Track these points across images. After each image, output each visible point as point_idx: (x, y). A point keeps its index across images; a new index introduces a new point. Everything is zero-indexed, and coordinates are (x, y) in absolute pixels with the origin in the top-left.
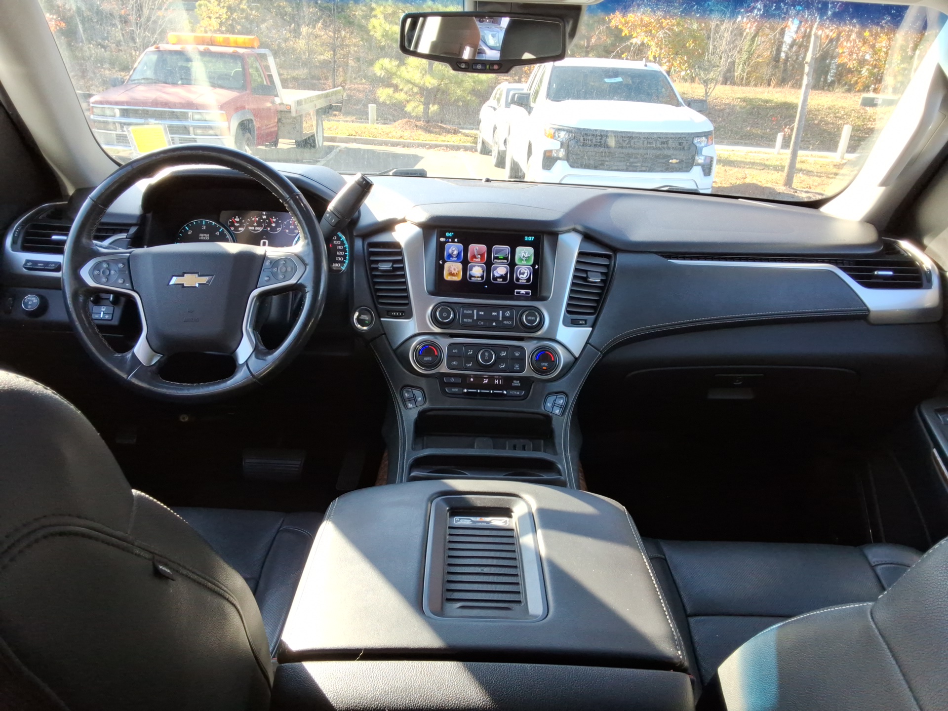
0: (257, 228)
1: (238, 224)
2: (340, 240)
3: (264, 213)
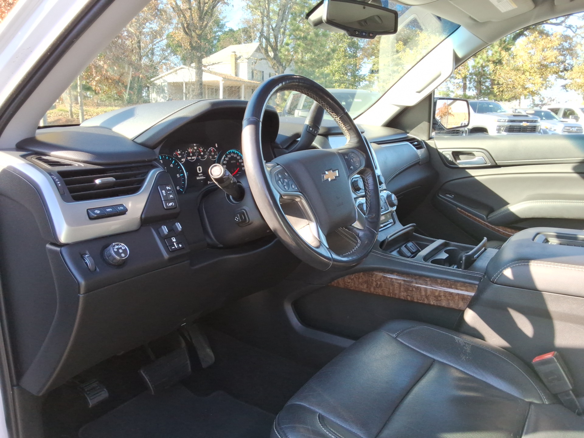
1: (180, 156)
3: (195, 145)
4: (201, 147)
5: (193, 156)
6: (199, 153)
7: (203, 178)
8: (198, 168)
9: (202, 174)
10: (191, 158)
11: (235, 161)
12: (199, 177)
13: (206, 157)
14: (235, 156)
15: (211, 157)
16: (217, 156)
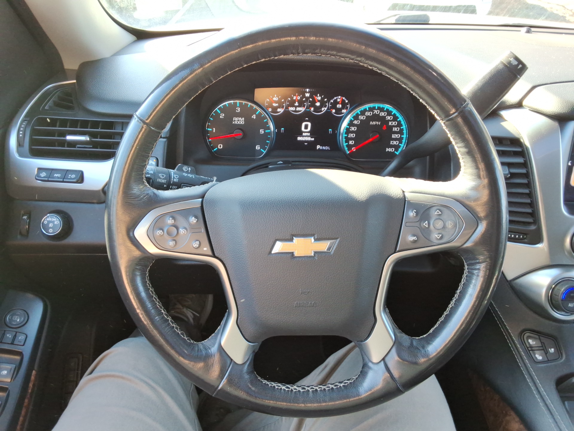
0: (298, 109)
1: (277, 105)
2: (397, 121)
3: (308, 90)
4: (318, 95)
5: (299, 106)
6: (314, 102)
7: (309, 139)
8: (304, 124)
9: (309, 134)
10: (295, 108)
11: (379, 122)
12: (303, 137)
13: (324, 110)
14: (382, 115)
15: (334, 111)
16: (346, 111)
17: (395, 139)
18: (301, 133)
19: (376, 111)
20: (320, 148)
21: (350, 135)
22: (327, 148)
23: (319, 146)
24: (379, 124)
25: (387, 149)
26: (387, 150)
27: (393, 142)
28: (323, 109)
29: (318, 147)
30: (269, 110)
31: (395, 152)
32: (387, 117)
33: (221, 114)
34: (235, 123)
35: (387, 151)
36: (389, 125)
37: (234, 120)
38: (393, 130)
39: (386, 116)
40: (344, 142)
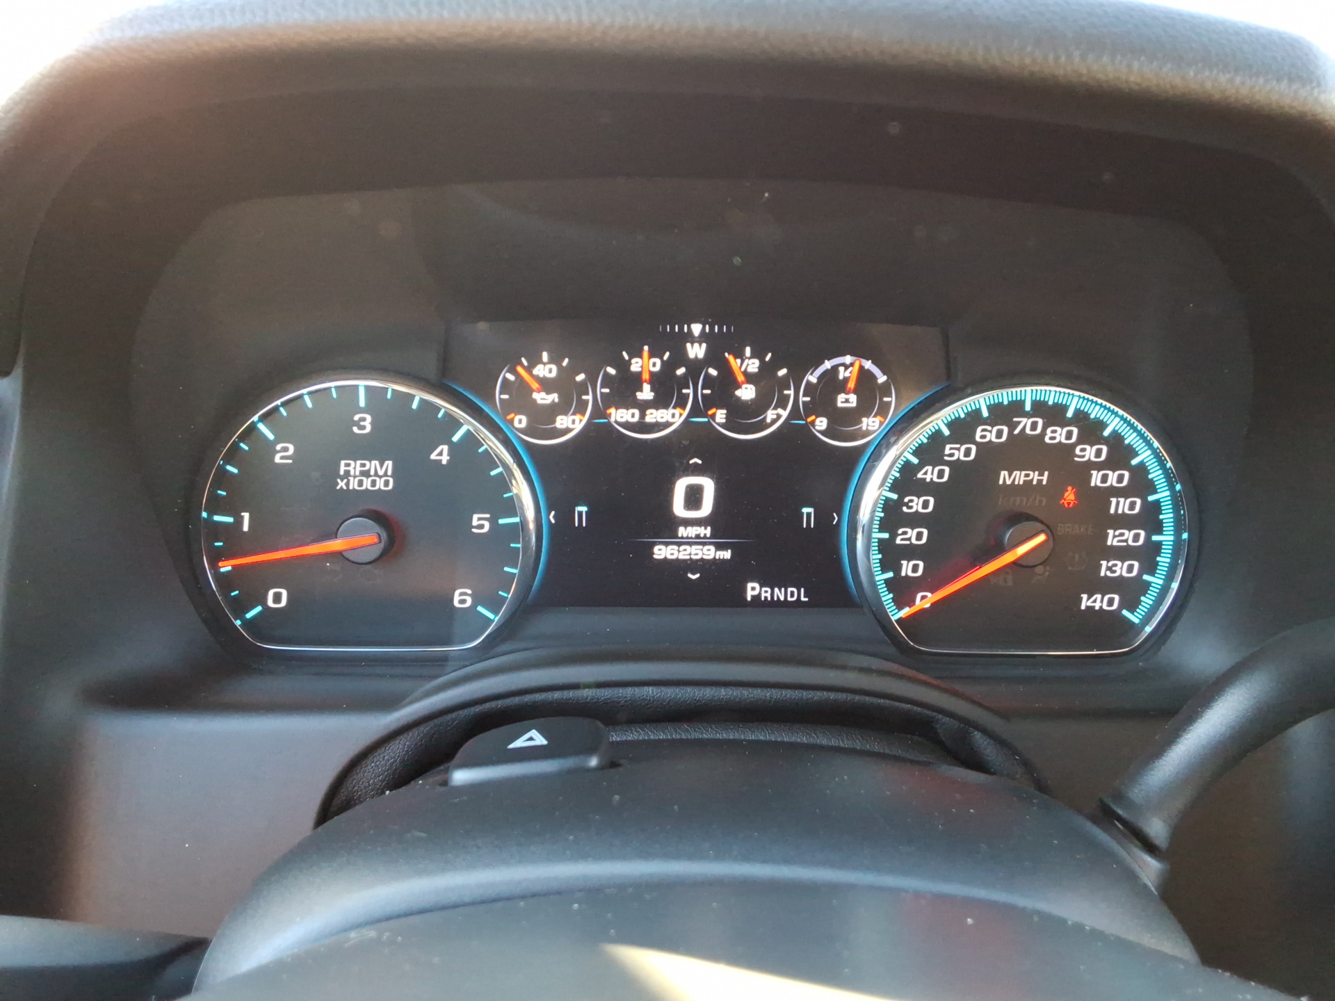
0: (653, 416)
1: (554, 397)
2: (1127, 466)
3: (696, 329)
4: (748, 351)
5: (661, 401)
6: (727, 382)
7: (709, 553)
8: (681, 486)
9: (707, 531)
10: (637, 412)
11: (1041, 474)
12: (679, 544)
13: (774, 421)
14: (1056, 441)
15: (822, 423)
16: (881, 423)
17: (1123, 553)
18: (667, 527)
19: (1025, 423)
20: (760, 594)
21: (905, 533)
22: (792, 595)
23: (757, 585)
24: (1044, 483)
25: (1085, 596)
26: (1085, 602)
27: (1110, 564)
28: (770, 415)
29: (753, 589)
30: (516, 424)
31: (1125, 613)
32: (1078, 448)
33: (279, 447)
34: (347, 484)
35: (1083, 607)
36: (1093, 484)
37: (342, 473)
38: (1112, 511)
39: (1074, 446)
40: (876, 567)
